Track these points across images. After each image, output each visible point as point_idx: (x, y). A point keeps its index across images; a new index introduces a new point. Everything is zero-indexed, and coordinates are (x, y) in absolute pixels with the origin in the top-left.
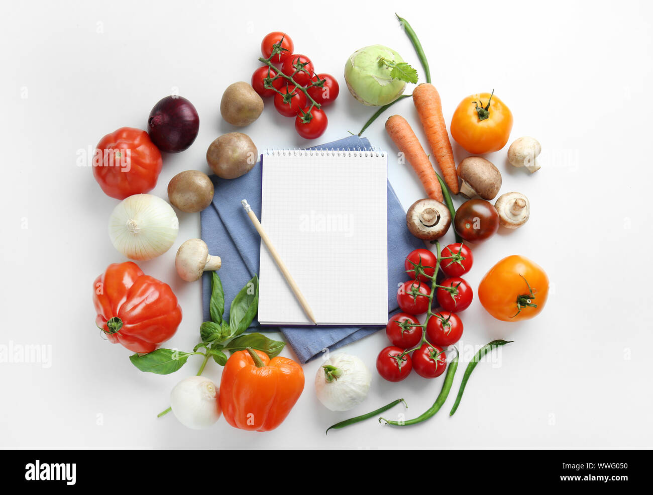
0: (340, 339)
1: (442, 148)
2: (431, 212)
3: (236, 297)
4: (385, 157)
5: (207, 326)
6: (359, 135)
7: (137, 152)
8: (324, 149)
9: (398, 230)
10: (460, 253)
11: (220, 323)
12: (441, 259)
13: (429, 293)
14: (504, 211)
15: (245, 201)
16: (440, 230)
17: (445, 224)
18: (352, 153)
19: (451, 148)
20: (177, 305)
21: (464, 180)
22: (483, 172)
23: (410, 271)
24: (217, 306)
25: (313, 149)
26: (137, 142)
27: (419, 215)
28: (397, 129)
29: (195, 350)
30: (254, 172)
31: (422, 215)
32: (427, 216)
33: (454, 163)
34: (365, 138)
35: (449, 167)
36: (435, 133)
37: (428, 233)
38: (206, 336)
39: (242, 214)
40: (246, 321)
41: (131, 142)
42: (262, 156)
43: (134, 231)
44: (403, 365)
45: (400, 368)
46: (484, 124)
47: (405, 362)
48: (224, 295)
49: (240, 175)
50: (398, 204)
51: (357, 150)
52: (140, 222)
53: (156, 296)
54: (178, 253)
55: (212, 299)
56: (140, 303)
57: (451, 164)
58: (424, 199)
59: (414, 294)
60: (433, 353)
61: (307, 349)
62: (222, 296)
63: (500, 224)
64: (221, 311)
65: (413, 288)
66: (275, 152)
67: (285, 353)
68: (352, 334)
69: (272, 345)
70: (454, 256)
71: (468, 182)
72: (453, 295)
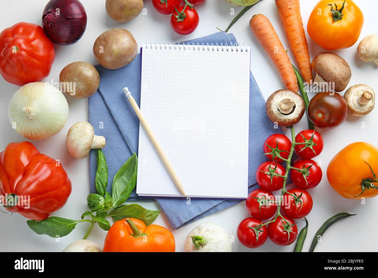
0: (207, 210)
1: (299, 44)
2: (287, 102)
3: (118, 171)
4: (249, 51)
5: (92, 197)
6: (226, 31)
7: (32, 46)
8: (196, 44)
9: (258, 116)
10: (312, 139)
11: (104, 196)
12: (295, 144)
13: (284, 174)
14: (353, 101)
15: (126, 89)
16: (295, 118)
17: (299, 112)
18: (220, 47)
19: (307, 44)
20: (67, 180)
21: (317, 74)
22: (335, 69)
23: (268, 154)
24: (101, 180)
25: (186, 43)
26: (32, 36)
27: (277, 104)
28: (260, 27)
29: (82, 218)
30: (135, 63)
31: (280, 105)
32: (284, 106)
33: (309, 57)
34: (231, 34)
35: (305, 62)
36: (293, 31)
37: (285, 120)
38: (92, 205)
39: (124, 98)
40: (126, 193)
41: (26, 37)
42: (141, 49)
43: (29, 116)
44: (259, 235)
45: (257, 238)
46: (338, 24)
47: (261, 233)
48: (107, 170)
49: (122, 67)
50: (259, 93)
51: (224, 45)
52: (34, 108)
53: (48, 173)
54: (68, 135)
55: (98, 174)
56: (34, 181)
57: (306, 59)
58: (282, 90)
59: (271, 175)
60: (286, 225)
61: (178, 218)
62: (106, 171)
63: (348, 113)
64: (104, 185)
65: (270, 169)
66: (152, 45)
67: (159, 222)
68: (216, 206)
69: (148, 214)
70: (307, 142)
71: (321, 76)
72: (305, 176)
